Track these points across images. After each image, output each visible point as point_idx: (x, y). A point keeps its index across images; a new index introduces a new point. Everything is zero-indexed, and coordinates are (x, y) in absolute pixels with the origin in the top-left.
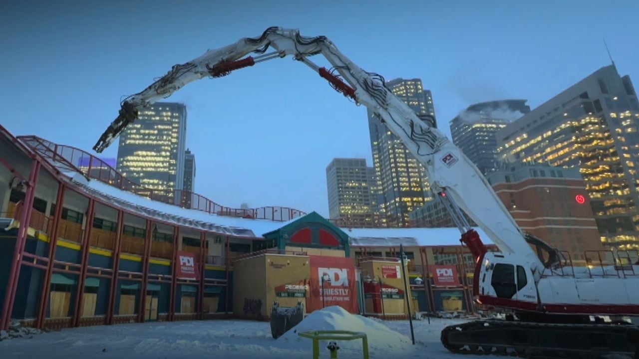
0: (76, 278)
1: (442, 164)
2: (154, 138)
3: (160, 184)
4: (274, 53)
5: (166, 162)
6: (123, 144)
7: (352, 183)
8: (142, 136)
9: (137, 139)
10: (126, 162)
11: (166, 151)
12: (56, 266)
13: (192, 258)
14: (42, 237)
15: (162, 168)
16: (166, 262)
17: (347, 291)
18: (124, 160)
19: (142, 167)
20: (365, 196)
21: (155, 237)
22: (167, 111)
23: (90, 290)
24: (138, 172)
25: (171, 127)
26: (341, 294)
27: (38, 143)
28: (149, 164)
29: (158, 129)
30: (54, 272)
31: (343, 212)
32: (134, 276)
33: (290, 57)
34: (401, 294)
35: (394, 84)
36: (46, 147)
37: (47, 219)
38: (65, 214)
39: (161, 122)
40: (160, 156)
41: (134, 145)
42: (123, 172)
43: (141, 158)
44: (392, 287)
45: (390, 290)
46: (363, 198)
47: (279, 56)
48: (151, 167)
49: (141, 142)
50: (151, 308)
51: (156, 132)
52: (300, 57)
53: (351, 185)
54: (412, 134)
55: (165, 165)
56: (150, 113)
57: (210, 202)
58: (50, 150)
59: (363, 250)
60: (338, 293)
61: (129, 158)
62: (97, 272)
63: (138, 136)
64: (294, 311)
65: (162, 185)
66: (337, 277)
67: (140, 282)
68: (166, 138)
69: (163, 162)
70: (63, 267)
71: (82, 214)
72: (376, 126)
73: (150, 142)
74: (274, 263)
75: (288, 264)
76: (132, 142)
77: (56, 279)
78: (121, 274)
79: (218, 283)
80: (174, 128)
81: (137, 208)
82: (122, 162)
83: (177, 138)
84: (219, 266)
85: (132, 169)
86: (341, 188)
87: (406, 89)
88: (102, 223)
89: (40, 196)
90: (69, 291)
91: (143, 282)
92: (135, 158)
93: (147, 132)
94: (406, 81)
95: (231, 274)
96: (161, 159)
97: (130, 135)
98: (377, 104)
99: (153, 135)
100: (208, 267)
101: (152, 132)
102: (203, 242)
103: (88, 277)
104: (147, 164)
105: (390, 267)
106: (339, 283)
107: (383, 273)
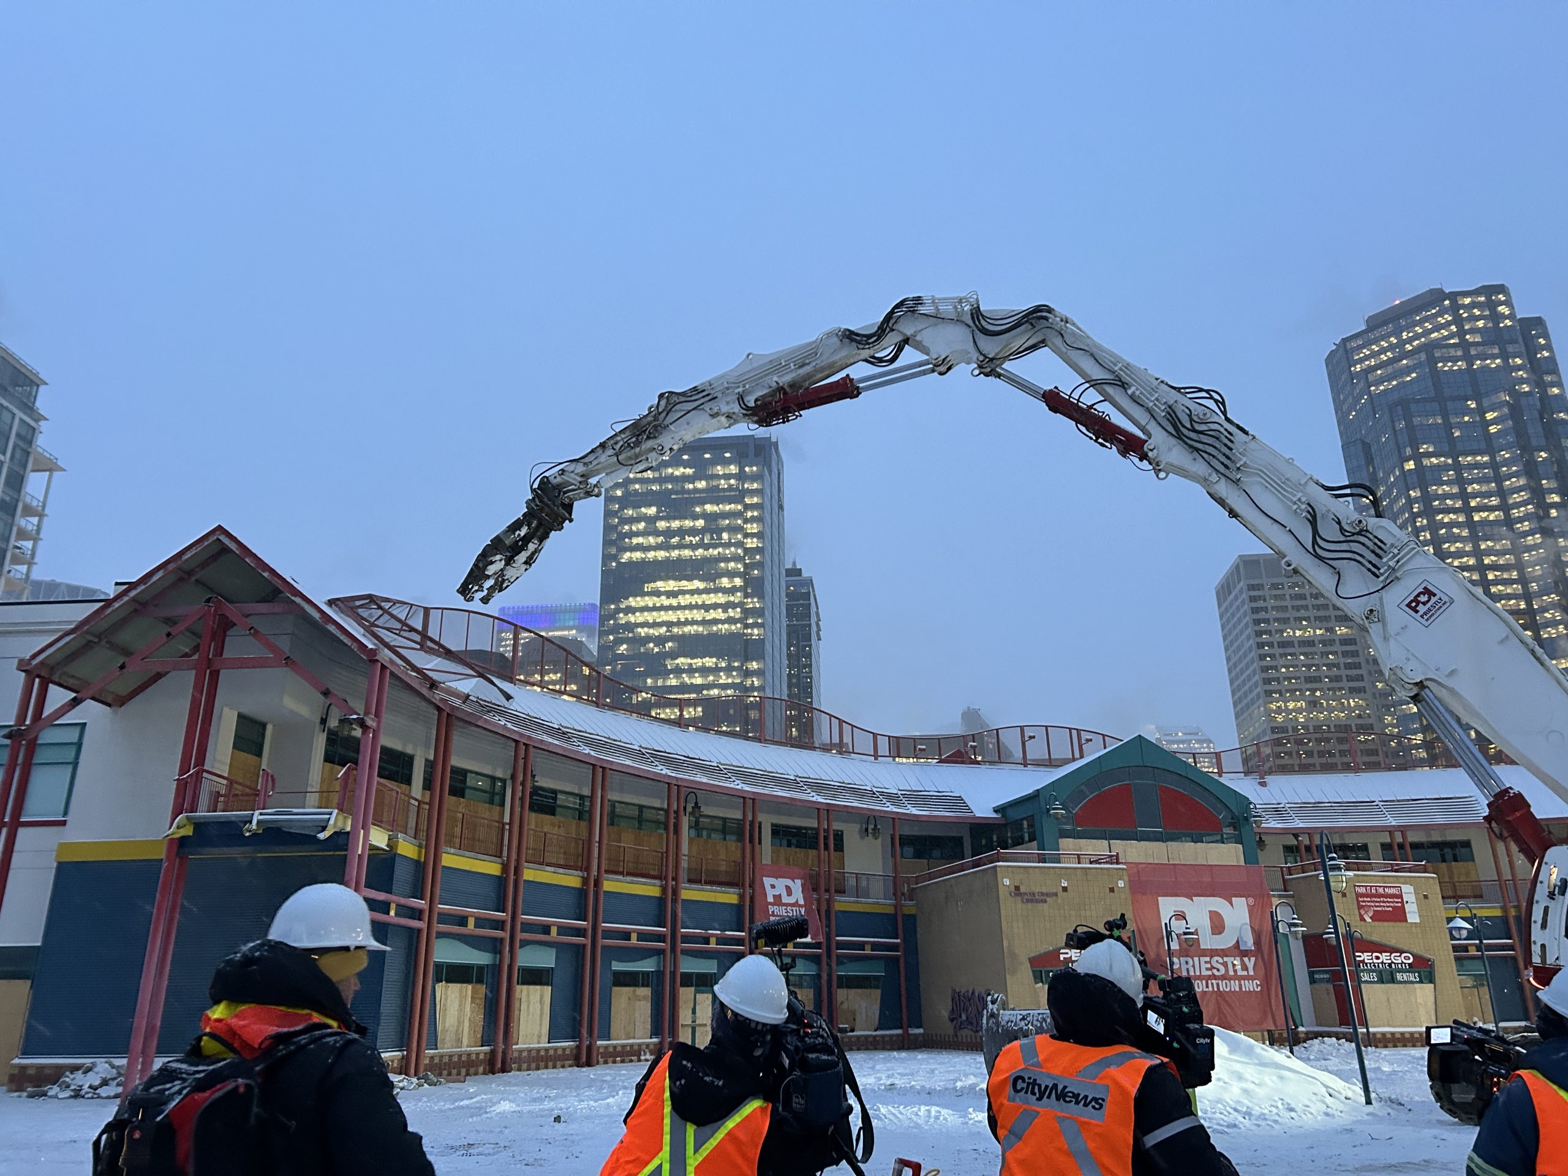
0: (495, 946)
1: (1404, 616)
2: (696, 540)
3: (721, 669)
4: (921, 364)
5: (733, 606)
6: (614, 564)
7: (1304, 629)
8: (661, 539)
9: (649, 548)
10: (626, 614)
11: (731, 574)
12: (445, 918)
13: (799, 882)
14: (407, 848)
15: (723, 622)
16: (729, 897)
17: (1250, 962)
18: (618, 610)
19: (669, 624)
20: (1348, 666)
21: (696, 826)
22: (726, 462)
23: (534, 977)
24: (660, 641)
25: (739, 507)
26: (1231, 973)
27: (380, 612)
28: (688, 615)
29: (704, 515)
30: (441, 935)
31: (1280, 719)
32: (642, 936)
33: (964, 371)
34: (1424, 969)
35: (1418, 311)
36: (399, 620)
37: (416, 803)
38: (459, 783)
39: (714, 495)
40: (717, 590)
41: (643, 562)
42: (619, 642)
43: (665, 601)
44: (1392, 950)
45: (1384, 957)
46: (1344, 672)
47: (933, 371)
48: (693, 622)
49: (661, 554)
50: (694, 1021)
51: (700, 523)
52: (989, 367)
53: (1298, 633)
54: (1314, 542)
55: (731, 613)
56: (679, 472)
57: (841, 722)
58: (412, 629)
59: (1304, 840)
60: (1223, 970)
61: (632, 602)
62: (546, 929)
63: (652, 540)
64: (1044, 1020)
65: (729, 670)
66: (1218, 925)
67: (660, 952)
68: (730, 539)
69: (725, 607)
70: (462, 921)
71: (504, 781)
72: (1366, 447)
73: (687, 553)
74: (1023, 889)
75: (1065, 889)
76: (637, 555)
77: (447, 952)
78: (609, 934)
79: (875, 946)
80: (747, 507)
81: (640, 754)
82: (613, 615)
83: (759, 535)
84: (878, 901)
85: (643, 632)
86: (1271, 645)
87: (1458, 321)
88: (555, 799)
89: (395, 744)
90: (480, 981)
91: (669, 951)
92: (649, 601)
93: (675, 524)
94: (1453, 296)
95: (911, 920)
96: (721, 599)
97: (630, 538)
98: (1210, 470)
99: (693, 532)
100: (843, 903)
101: (688, 523)
102: (826, 838)
103: (524, 943)
104: (682, 615)
105: (1381, 890)
106: (1225, 941)
107: (1360, 907)
